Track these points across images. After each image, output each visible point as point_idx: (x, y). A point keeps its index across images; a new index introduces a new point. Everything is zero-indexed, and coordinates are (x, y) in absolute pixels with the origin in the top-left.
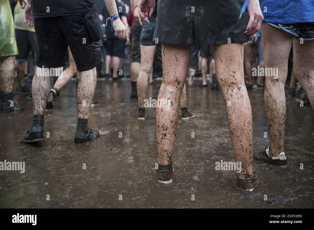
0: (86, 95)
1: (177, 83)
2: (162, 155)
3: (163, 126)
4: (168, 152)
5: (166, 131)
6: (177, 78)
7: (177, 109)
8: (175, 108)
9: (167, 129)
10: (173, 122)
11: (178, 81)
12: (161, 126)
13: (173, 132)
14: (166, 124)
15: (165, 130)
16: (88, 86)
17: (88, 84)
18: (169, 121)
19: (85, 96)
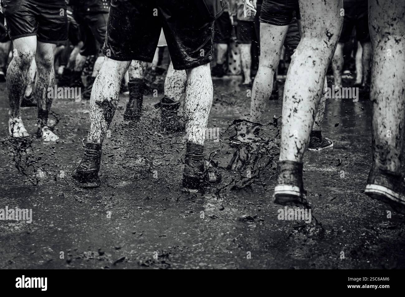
0: (201, 105)
1: (328, 38)
2: (287, 144)
3: (293, 97)
4: (296, 140)
5: (298, 105)
6: (328, 30)
7: (321, 75)
8: (319, 71)
9: (300, 101)
10: (312, 91)
11: (329, 34)
12: (291, 97)
13: (310, 108)
14: (299, 94)
15: (296, 102)
16: (204, 91)
17: (204, 88)
18: (307, 89)
19: (199, 107)
